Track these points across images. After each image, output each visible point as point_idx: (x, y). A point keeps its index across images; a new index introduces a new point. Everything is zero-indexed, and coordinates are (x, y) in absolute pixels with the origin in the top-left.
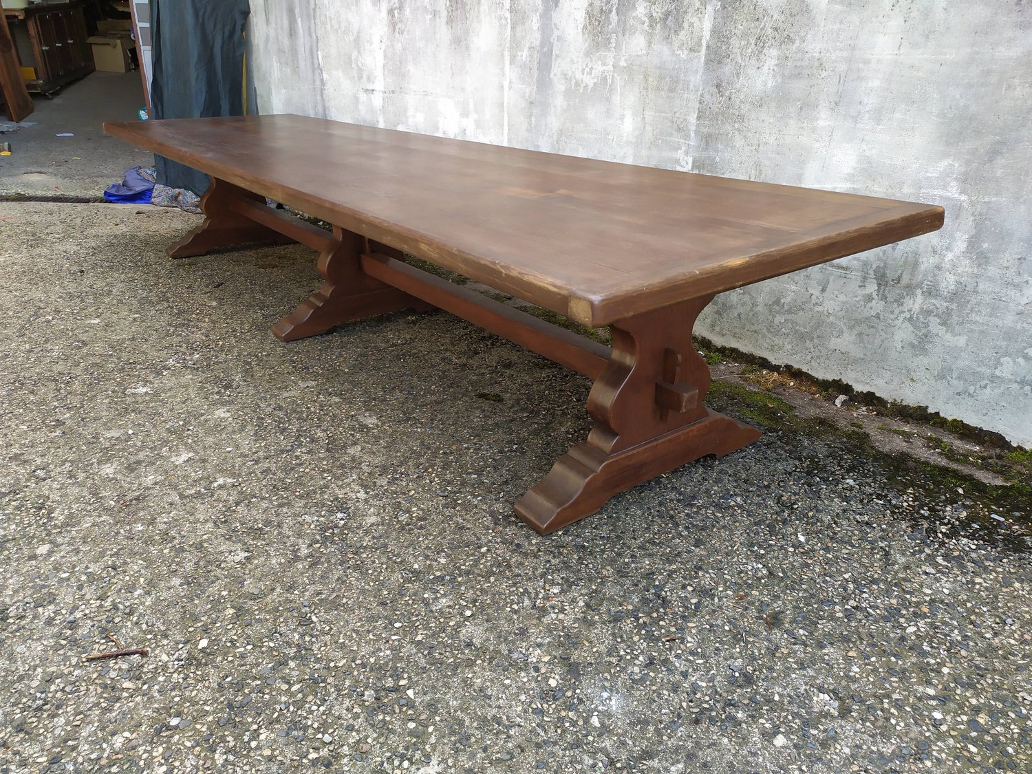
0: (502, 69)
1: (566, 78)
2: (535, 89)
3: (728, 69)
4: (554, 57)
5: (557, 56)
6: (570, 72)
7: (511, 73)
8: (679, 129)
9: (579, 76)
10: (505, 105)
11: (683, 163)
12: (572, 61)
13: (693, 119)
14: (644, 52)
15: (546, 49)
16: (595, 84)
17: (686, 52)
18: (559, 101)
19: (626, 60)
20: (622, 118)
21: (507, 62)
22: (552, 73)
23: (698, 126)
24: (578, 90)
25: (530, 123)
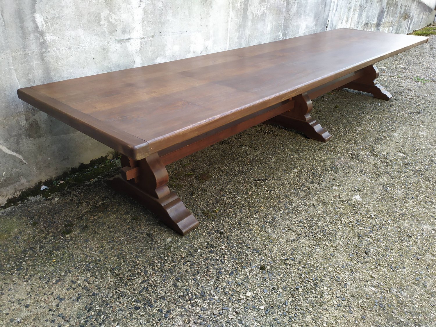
0: (228, 13)
1: (252, 14)
2: (242, 20)
3: (290, 6)
4: (249, 5)
5: (250, 5)
6: (254, 11)
7: (232, 14)
8: (280, 26)
9: (256, 12)
10: (229, 29)
11: (280, 36)
12: (255, 7)
13: (283, 22)
14: (274, 2)
15: (246, 2)
16: (261, 14)
17: (283, 2)
18: (249, 23)
19: (269, 5)
20: (268, 25)
21: (231, 9)
22: (248, 12)
23: (284, 24)
24: (256, 18)
25: (239, 35)
